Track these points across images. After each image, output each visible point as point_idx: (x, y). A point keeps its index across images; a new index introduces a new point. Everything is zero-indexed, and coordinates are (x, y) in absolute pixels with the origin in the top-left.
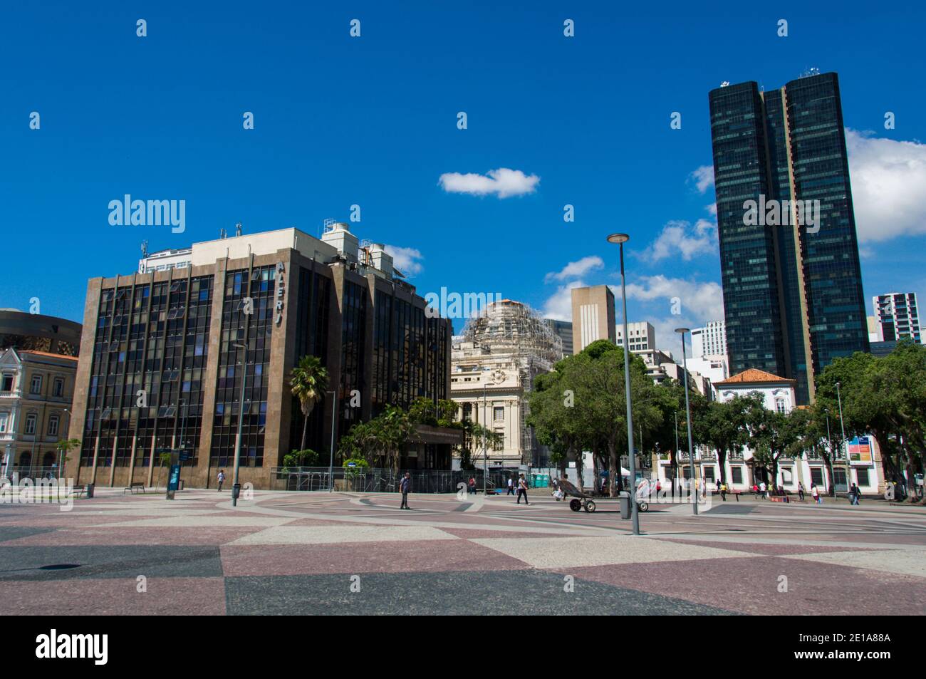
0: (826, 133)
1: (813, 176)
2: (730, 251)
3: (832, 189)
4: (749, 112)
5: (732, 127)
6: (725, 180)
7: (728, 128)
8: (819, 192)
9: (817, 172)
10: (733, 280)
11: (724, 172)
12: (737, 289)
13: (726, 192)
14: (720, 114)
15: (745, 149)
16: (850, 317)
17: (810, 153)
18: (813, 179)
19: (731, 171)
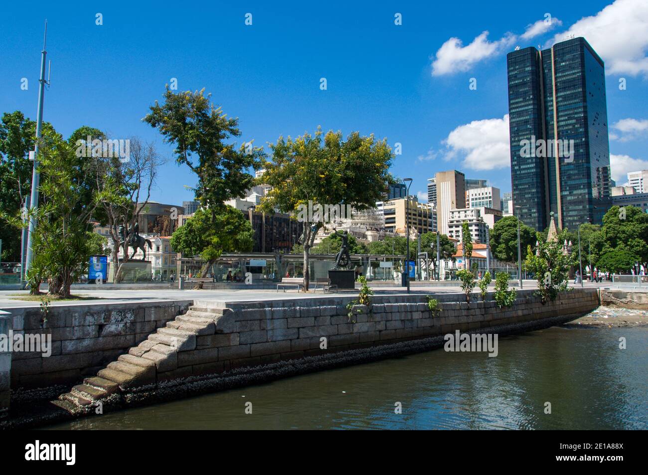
0: (574, 76)
1: (566, 103)
2: (515, 151)
3: (576, 111)
4: (528, 67)
5: (518, 76)
6: (514, 108)
7: (516, 77)
8: (568, 112)
9: (568, 100)
10: (516, 168)
11: (513, 104)
12: (518, 173)
13: (514, 116)
14: (512, 68)
15: (526, 89)
16: (582, 187)
17: (564, 89)
18: (566, 105)
19: (517, 103)
